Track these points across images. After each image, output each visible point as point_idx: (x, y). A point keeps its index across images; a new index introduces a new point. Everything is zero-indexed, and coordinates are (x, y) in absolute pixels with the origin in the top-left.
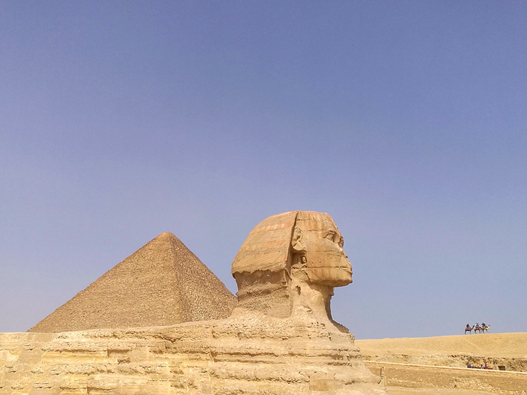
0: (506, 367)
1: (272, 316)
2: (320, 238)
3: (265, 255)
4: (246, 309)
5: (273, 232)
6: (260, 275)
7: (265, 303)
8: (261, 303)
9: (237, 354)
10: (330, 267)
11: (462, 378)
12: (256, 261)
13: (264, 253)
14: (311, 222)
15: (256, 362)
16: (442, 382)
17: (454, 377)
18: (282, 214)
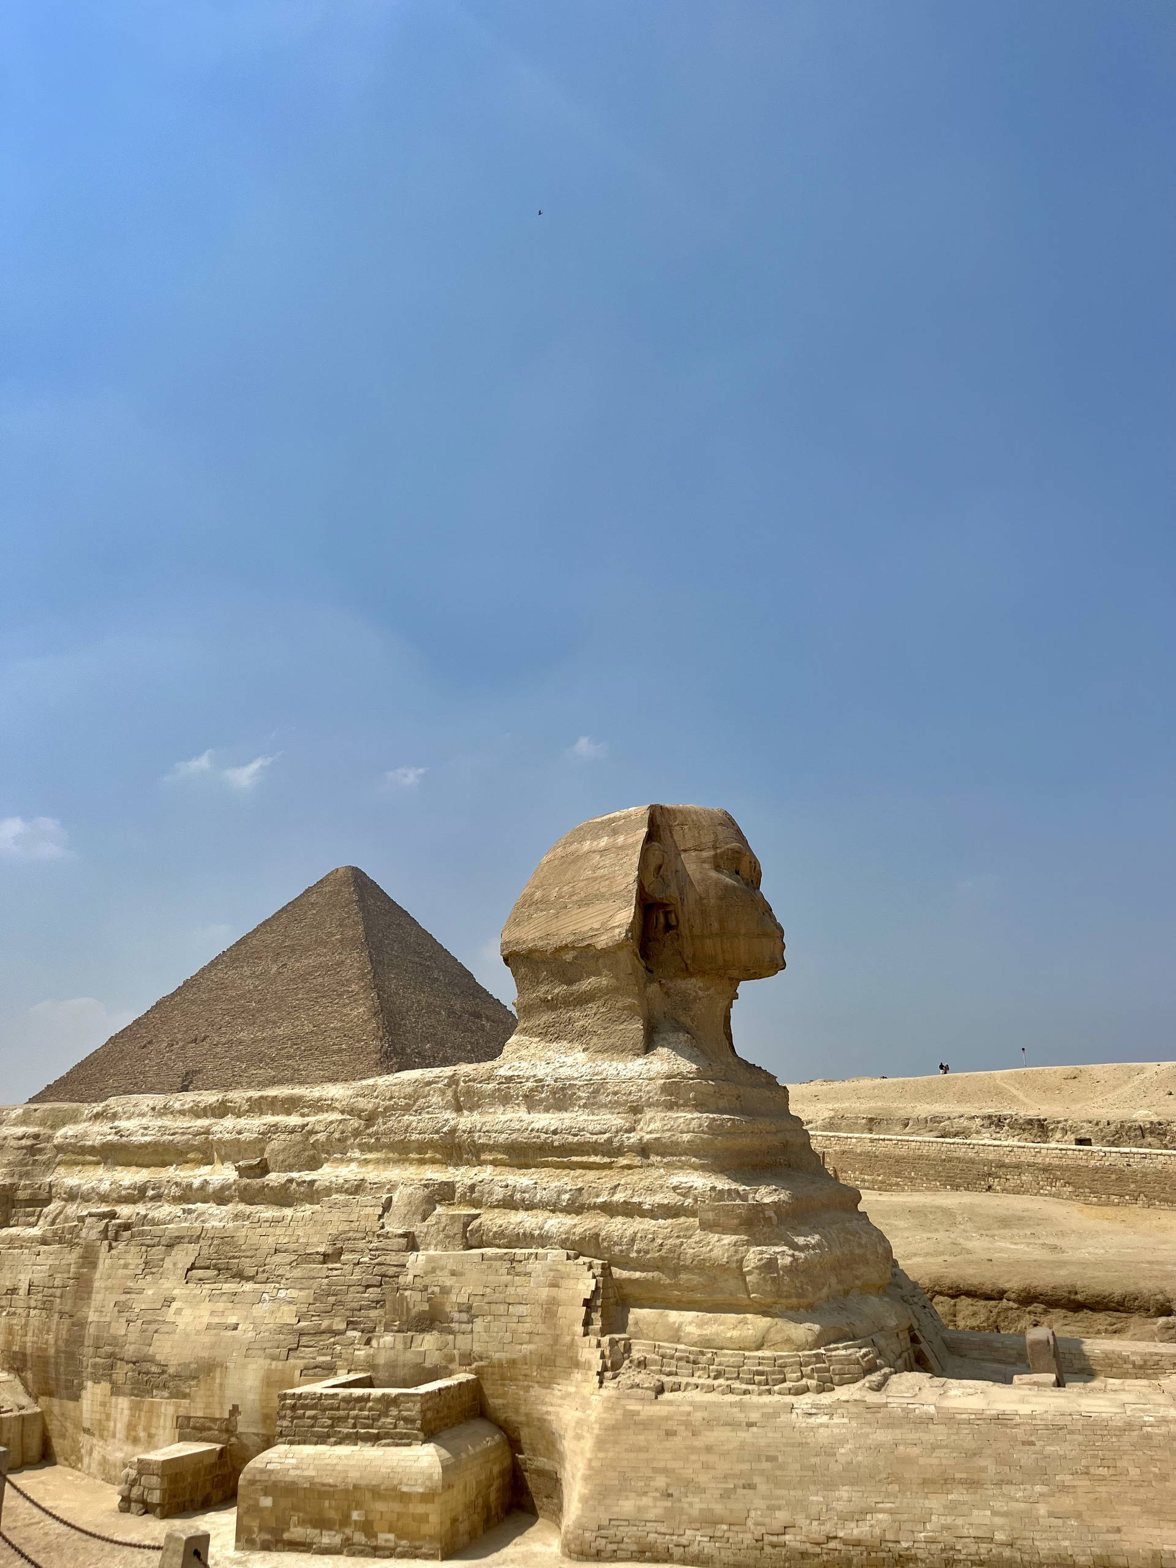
0: (1093, 1141)
2: (709, 866)
3: (580, 910)
4: (538, 1039)
5: (597, 855)
6: (569, 957)
7: (581, 1023)
8: (575, 1024)
10: (734, 934)
11: (1004, 1170)
12: (558, 924)
13: (576, 906)
14: (687, 831)
16: (960, 1178)
17: (986, 1168)
18: (617, 814)
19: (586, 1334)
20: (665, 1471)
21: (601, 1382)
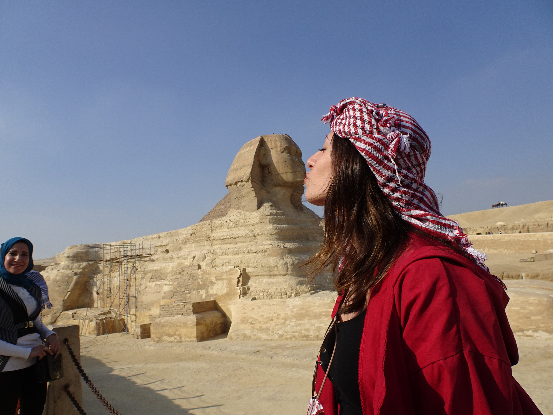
1: (246, 211)
2: (279, 153)
5: (246, 153)
9: (225, 238)
10: (287, 173)
13: (240, 169)
14: (272, 142)
15: (237, 243)
19: (238, 286)
20: (251, 318)
21: (240, 297)
